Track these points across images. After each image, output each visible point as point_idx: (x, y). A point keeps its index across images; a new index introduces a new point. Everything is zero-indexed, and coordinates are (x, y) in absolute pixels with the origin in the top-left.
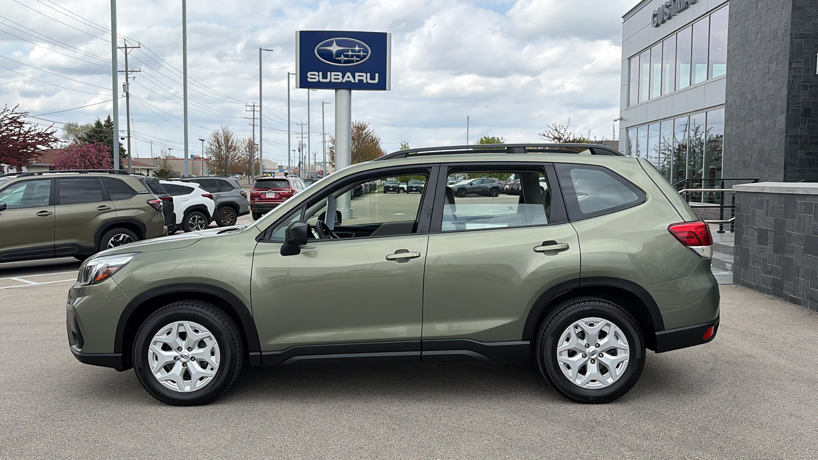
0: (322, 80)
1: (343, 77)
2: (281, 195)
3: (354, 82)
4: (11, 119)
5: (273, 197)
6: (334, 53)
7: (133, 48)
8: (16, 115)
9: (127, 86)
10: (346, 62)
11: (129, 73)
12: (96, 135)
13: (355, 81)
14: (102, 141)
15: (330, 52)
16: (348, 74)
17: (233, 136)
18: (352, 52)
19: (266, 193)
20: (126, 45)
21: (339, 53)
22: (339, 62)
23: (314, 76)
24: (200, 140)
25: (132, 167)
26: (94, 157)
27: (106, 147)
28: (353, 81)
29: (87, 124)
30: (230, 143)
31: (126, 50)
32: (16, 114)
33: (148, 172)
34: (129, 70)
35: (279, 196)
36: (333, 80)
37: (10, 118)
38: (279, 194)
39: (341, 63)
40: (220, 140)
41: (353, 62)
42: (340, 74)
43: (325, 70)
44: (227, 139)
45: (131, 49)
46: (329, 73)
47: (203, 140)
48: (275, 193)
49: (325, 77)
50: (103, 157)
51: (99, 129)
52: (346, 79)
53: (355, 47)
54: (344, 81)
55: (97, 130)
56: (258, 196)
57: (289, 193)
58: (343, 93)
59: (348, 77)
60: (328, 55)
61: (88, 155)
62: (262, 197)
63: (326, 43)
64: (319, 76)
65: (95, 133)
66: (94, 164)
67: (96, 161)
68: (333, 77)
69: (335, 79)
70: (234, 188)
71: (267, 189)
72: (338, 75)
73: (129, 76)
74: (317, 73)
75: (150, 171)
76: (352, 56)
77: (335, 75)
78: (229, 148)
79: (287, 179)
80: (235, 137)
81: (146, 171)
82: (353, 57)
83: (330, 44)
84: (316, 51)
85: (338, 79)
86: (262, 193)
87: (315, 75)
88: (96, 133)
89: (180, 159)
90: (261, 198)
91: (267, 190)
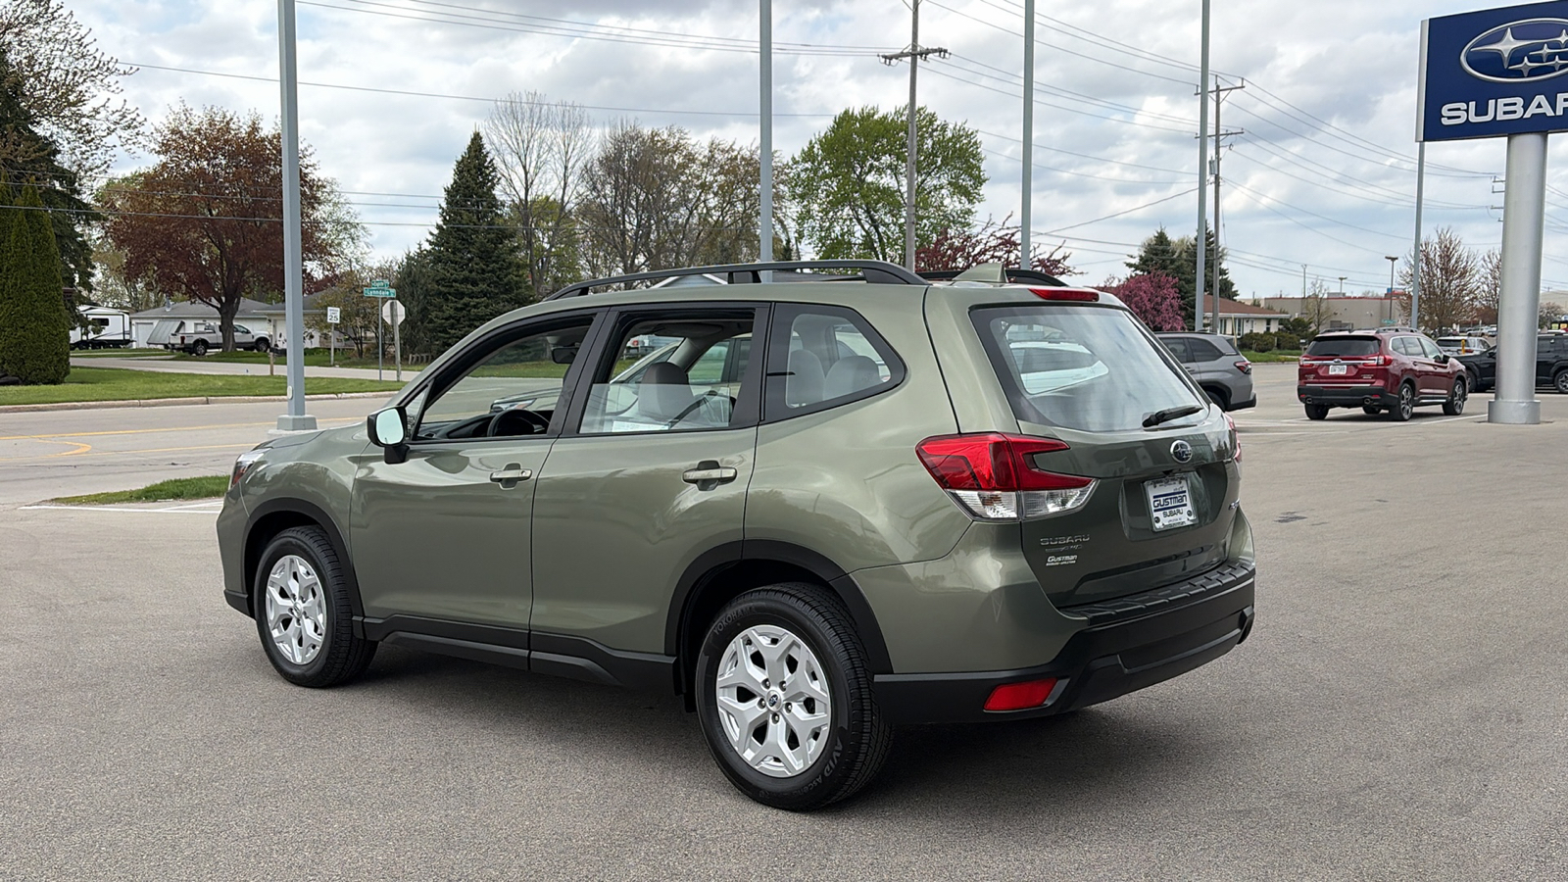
0: (1474, 119)
1: (1526, 108)
2: (1360, 370)
3: (1553, 114)
4: (1001, 238)
5: (1343, 373)
6: (1506, 56)
7: (1231, 89)
8: (1010, 232)
9: (1216, 163)
10: (1533, 72)
11: (1221, 137)
12: (1154, 257)
13: (1555, 112)
14: (1165, 268)
15: (1498, 55)
16: (1540, 99)
17: (1462, 247)
18: (1549, 48)
19: (1328, 365)
20: (1218, 87)
21: (1517, 56)
22: (1519, 73)
23: (1456, 113)
24: (1387, 258)
25: (1220, 314)
26: (1146, 300)
27: (1170, 278)
28: (1550, 113)
29: (1182, 237)
30: (1453, 261)
31: (1218, 96)
32: (1008, 228)
33: (1268, 324)
34: (1221, 133)
35: (1354, 372)
36: (1500, 117)
37: (998, 236)
38: (1355, 366)
39: (1523, 77)
40: (1432, 256)
41: (1552, 69)
42: (1520, 101)
43: (1482, 96)
44: (1446, 256)
45: (1228, 92)
46: (1492, 103)
47: (1393, 259)
48: (1348, 365)
49: (1481, 110)
50: (1164, 299)
51: (1161, 248)
52: (1532, 110)
53: (1559, 36)
54: (1528, 115)
55: (1156, 250)
56: (1313, 370)
57: (1378, 365)
58: (1528, 142)
59: (1539, 106)
60: (1491, 63)
61: (1135, 296)
62: (1321, 372)
63: (1491, 35)
64: (1467, 111)
65: (1154, 254)
66: (1146, 311)
67: (1149, 306)
68: (1500, 109)
69: (1505, 113)
70: (1223, 355)
71: (1332, 356)
72: (1515, 104)
73: (1221, 144)
74: (1463, 106)
75: (1272, 322)
76: (1551, 57)
77: (1505, 105)
78: (1448, 271)
79: (1377, 336)
80: (1466, 250)
81: (1265, 323)
82: (1554, 59)
83: (1498, 37)
84: (1463, 58)
85: (1515, 112)
86: (1320, 366)
87: (1459, 109)
88: (1156, 255)
89: (1355, 298)
90: (1318, 376)
91: (1332, 360)
